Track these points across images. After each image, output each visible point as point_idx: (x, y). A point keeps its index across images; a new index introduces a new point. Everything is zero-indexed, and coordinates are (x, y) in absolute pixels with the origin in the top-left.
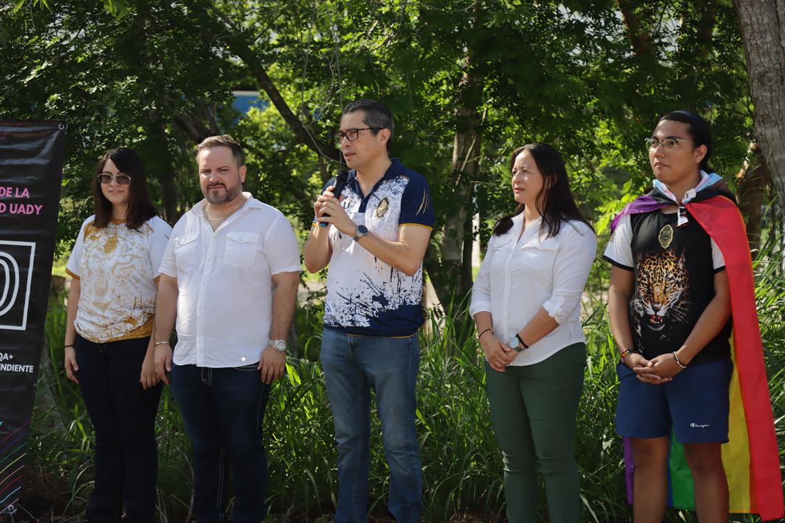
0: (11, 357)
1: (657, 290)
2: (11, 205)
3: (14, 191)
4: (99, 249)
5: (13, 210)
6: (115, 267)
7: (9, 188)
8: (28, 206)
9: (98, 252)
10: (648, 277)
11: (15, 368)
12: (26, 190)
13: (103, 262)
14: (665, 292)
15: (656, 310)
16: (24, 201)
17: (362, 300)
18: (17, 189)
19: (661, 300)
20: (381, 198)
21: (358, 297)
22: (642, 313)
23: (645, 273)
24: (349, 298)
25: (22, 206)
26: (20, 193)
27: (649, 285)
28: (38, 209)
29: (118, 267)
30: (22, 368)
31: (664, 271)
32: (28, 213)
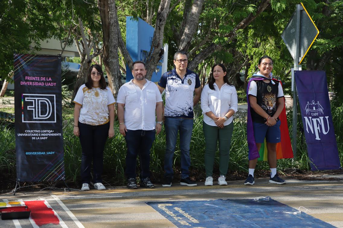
0: (53, 131)
1: (270, 103)
2: (46, 83)
3: (46, 78)
4: (94, 96)
5: (47, 84)
6: (102, 101)
7: (44, 78)
8: (51, 83)
9: (94, 97)
10: (267, 99)
11: (55, 135)
12: (50, 78)
13: (97, 100)
14: (272, 103)
15: (270, 108)
16: (50, 82)
17: (186, 109)
18: (47, 78)
19: (271, 105)
20: (188, 79)
21: (185, 108)
22: (266, 109)
23: (266, 98)
24: (182, 108)
25: (49, 83)
26: (48, 79)
27: (268, 102)
28: (55, 84)
29: (103, 101)
30: (57, 135)
31: (271, 98)
32: (52, 85)
